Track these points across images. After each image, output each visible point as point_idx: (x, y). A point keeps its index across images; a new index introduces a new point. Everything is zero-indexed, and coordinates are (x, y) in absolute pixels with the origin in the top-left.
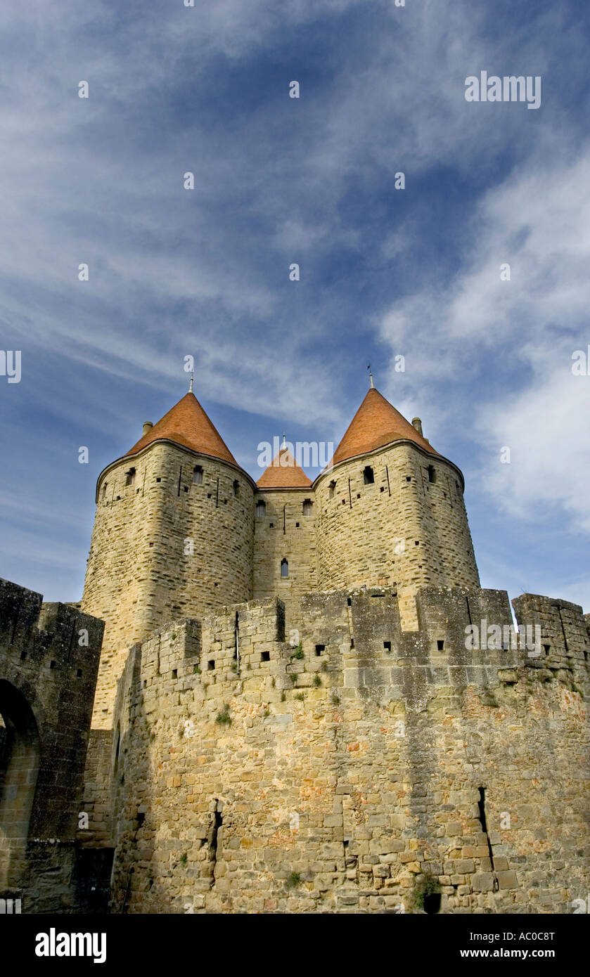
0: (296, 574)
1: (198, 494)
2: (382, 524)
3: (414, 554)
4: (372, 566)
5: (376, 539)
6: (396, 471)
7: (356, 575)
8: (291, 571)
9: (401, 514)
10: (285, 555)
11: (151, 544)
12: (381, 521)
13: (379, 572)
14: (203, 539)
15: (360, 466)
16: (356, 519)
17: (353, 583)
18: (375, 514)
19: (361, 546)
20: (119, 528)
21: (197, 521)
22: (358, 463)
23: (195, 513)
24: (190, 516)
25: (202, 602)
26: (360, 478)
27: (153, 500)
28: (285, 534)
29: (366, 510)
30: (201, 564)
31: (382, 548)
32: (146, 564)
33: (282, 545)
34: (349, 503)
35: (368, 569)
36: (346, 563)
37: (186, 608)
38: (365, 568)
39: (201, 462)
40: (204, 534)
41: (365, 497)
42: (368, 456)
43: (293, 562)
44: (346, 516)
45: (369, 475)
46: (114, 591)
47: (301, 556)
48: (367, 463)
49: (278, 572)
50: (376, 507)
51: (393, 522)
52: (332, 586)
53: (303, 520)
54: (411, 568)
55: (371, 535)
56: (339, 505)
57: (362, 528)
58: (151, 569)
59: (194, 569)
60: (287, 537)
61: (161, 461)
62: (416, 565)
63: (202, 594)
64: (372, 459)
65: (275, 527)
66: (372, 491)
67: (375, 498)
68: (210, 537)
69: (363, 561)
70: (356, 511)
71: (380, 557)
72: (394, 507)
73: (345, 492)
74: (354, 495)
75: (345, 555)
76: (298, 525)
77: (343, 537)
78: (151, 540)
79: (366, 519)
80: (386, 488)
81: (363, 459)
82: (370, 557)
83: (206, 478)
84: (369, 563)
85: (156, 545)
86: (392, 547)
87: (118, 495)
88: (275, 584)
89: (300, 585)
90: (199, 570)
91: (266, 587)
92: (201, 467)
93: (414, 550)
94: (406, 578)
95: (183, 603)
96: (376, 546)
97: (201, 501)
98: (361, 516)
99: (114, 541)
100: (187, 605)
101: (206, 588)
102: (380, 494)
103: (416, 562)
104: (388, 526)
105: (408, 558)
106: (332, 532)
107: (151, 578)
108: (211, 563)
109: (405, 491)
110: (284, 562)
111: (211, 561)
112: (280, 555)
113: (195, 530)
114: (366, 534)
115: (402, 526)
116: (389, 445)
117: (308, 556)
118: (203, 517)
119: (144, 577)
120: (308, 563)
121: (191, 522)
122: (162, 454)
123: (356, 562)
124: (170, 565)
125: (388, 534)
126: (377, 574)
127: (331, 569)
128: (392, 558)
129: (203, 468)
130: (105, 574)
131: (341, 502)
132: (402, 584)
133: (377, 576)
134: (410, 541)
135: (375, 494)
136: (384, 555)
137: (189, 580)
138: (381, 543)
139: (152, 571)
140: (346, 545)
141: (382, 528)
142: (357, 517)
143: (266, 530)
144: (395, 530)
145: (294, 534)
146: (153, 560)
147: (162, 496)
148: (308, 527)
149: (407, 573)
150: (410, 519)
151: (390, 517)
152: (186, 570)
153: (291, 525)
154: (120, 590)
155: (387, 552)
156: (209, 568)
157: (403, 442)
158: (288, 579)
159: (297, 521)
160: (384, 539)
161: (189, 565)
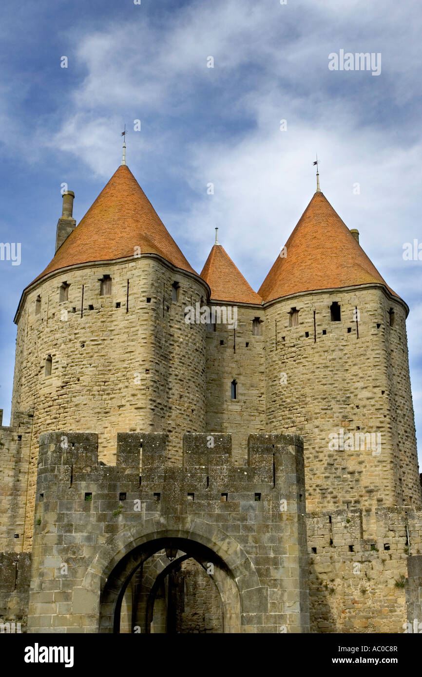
0: (246, 398)
1: (177, 314)
2: (347, 366)
3: (381, 403)
4: (336, 407)
5: (340, 379)
6: (366, 314)
7: (319, 413)
8: (242, 394)
9: (368, 360)
10: (235, 376)
11: (147, 370)
12: (346, 362)
13: (342, 414)
14: (183, 363)
15: (328, 300)
16: (321, 356)
17: (315, 421)
18: (340, 354)
19: (326, 384)
20: (96, 343)
21: (177, 344)
22: (326, 296)
23: (176, 336)
24: (172, 338)
25: (184, 430)
26: (327, 313)
27: (145, 323)
28: (235, 353)
29: (332, 348)
30: (181, 390)
31: (346, 390)
32: (144, 392)
33: (231, 365)
34: (313, 337)
35: (332, 409)
36: (308, 399)
37: (172, 436)
38: (329, 408)
39: (178, 278)
40: (183, 358)
41: (331, 335)
42: (337, 291)
43: (243, 384)
44: (309, 351)
45: (335, 312)
46: (99, 413)
47: (251, 379)
48: (337, 298)
49: (229, 393)
50: (342, 348)
51: (359, 366)
52: (289, 418)
53: (253, 340)
54: (376, 416)
55: (336, 376)
56: (302, 336)
57: (327, 367)
58: (150, 398)
59: (176, 397)
60: (237, 357)
61: (150, 278)
62: (381, 414)
63: (183, 421)
64: (340, 295)
65: (226, 345)
66: (337, 330)
67: (342, 338)
68: (187, 361)
69: (326, 400)
70: (321, 347)
71: (344, 399)
72: (361, 351)
73: (310, 324)
74: (319, 330)
75: (307, 390)
76: (247, 344)
77: (305, 371)
78: (147, 366)
79: (331, 358)
80: (354, 330)
81: (331, 293)
82: (335, 398)
83: (183, 297)
84: (333, 403)
85: (152, 373)
86: (357, 392)
87: (90, 304)
88: (225, 406)
89: (249, 410)
90: (181, 397)
91: (217, 408)
92: (178, 283)
93: (380, 399)
94: (371, 424)
95: (170, 431)
96: (340, 387)
97: (180, 322)
98: (326, 353)
99: (92, 357)
100: (173, 432)
101: (187, 415)
102: (346, 334)
103: (381, 411)
104: (354, 370)
105: (374, 405)
106: (290, 362)
107: (150, 407)
108: (189, 389)
109: (375, 338)
110: (234, 383)
111: (189, 387)
112: (230, 376)
113: (176, 354)
114: (330, 373)
115: (369, 373)
116: (362, 286)
117: (257, 380)
118: (181, 340)
119: (143, 406)
120: (256, 387)
121: (173, 345)
122: (151, 270)
123: (320, 400)
124: (161, 393)
125: (354, 377)
126: (340, 416)
127: (288, 400)
128: (357, 402)
129: (180, 284)
130: (84, 392)
131: (303, 333)
132: (366, 430)
133: (340, 418)
134: (377, 390)
135: (341, 334)
136: (349, 397)
137: (173, 407)
138: (346, 385)
139: (151, 400)
140: (309, 380)
141: (347, 370)
142: (322, 353)
143: (216, 347)
144: (361, 375)
145: (244, 355)
146: (151, 389)
147: (153, 319)
148: (258, 348)
149: (371, 420)
150: (378, 367)
151: (357, 361)
152: (171, 396)
153: (241, 345)
154: (106, 413)
155: (352, 395)
156: (188, 395)
157: (376, 286)
158: (238, 402)
159: (247, 340)
160: (349, 381)
161: (173, 391)
